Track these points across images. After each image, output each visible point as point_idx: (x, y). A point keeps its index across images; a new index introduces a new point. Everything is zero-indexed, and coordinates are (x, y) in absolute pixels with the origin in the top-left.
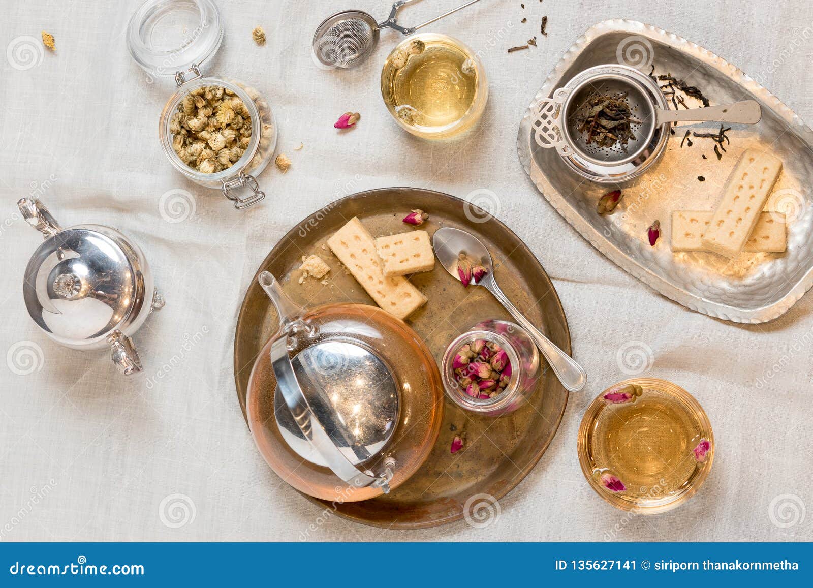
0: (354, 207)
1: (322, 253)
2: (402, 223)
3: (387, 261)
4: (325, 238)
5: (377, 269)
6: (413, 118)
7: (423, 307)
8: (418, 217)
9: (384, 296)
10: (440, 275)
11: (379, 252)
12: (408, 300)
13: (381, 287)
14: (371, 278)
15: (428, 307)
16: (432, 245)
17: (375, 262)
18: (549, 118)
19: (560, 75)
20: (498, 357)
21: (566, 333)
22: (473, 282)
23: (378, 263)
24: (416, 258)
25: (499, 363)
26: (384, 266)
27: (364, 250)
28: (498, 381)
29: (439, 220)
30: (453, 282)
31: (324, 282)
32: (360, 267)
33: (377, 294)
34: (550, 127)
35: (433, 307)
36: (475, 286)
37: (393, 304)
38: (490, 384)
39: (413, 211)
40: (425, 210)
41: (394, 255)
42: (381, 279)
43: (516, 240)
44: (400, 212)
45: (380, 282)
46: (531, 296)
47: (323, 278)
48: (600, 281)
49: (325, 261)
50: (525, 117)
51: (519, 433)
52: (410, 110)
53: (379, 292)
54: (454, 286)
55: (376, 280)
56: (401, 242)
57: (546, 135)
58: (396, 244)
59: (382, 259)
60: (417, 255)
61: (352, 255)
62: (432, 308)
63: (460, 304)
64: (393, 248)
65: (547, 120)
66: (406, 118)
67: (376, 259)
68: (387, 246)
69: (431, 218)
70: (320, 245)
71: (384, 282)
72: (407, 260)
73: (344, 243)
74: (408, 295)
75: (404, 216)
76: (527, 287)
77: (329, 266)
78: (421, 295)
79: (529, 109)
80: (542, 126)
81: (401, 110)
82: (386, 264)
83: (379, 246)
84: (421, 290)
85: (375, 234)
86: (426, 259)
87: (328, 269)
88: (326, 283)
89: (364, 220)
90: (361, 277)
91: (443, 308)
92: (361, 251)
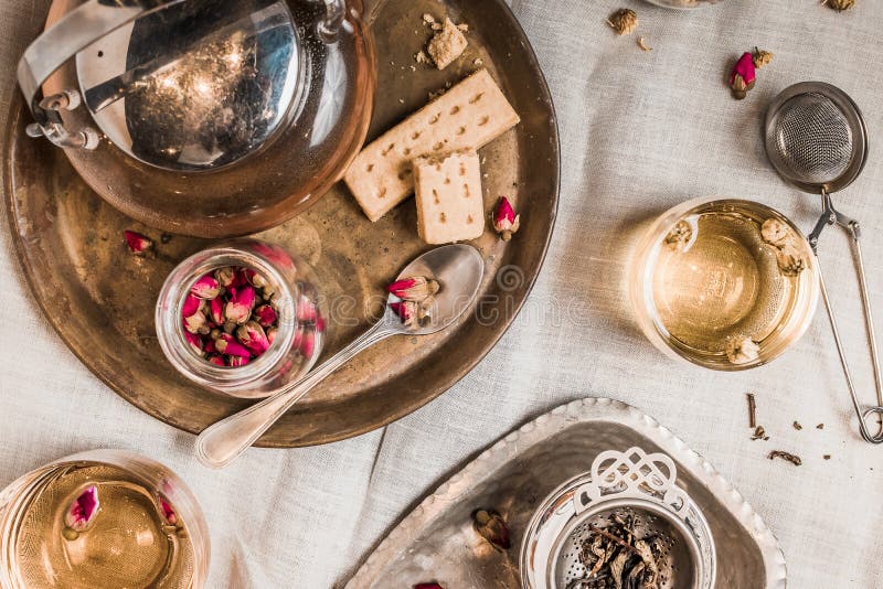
0: (537, 120)
1: (468, 58)
2: (500, 193)
3: (439, 168)
4: (491, 66)
5: (429, 148)
6: (672, 244)
7: (362, 213)
8: (506, 224)
9: (384, 154)
10: (410, 247)
11: (454, 156)
12: (375, 192)
13: (399, 151)
14: (417, 135)
15: (361, 221)
16: (459, 242)
17: (441, 146)
18: (642, 478)
19: (705, 480)
20: (259, 335)
21: (291, 442)
22: (393, 299)
23: (440, 151)
24: (438, 216)
25: (248, 337)
26: (431, 163)
27: (463, 130)
28: (221, 329)
29: (498, 256)
30: (397, 264)
31: (421, 56)
32: (436, 120)
33: (390, 143)
34: (627, 478)
35: (360, 230)
36: (385, 302)
37: (370, 168)
38: (217, 316)
39: (518, 217)
40: (517, 236)
41: (448, 181)
42: (412, 152)
43: (449, 381)
44: (519, 196)
45: (408, 151)
46: (359, 389)
47: (428, 55)
48: (369, 504)
49: (454, 62)
50: (646, 417)
51: (147, 342)
52: (687, 240)
53: (392, 146)
54: (390, 267)
55: (411, 144)
56: (468, 195)
57: (613, 468)
58: (466, 186)
59: (441, 160)
60: (443, 219)
61: (457, 110)
62: (360, 227)
63: (362, 271)
64: (458, 180)
65: (639, 473)
66: (673, 233)
67: (447, 148)
68: (463, 171)
69: (502, 244)
70: (482, 57)
71: (407, 158)
72: (437, 201)
73: (478, 97)
74: (383, 194)
75: (512, 201)
76: (374, 383)
77: (446, 68)
78: (382, 213)
79: (657, 426)
80: (629, 463)
81: (688, 226)
82: (434, 167)
83: (464, 158)
84: (390, 212)
85: (487, 152)
86: (435, 231)
87: (442, 65)
88: (419, 60)
89: (513, 133)
90: (420, 121)
91: (358, 244)
92: (463, 125)
